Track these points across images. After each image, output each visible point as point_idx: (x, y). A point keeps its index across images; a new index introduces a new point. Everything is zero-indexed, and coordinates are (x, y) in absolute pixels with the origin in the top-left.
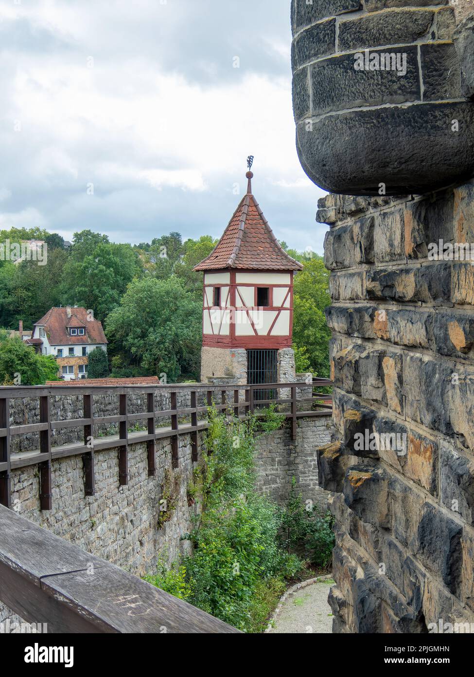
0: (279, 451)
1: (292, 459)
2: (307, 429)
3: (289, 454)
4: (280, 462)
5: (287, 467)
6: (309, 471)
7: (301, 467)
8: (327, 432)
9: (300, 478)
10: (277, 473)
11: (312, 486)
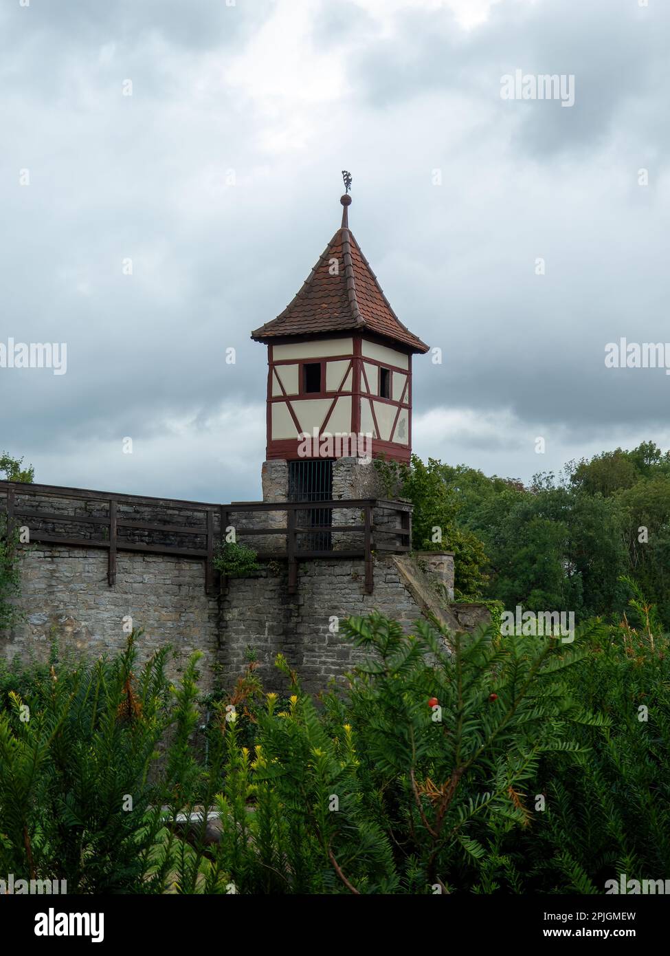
0: (272, 611)
1: (291, 625)
2: (320, 578)
3: (288, 617)
4: (271, 629)
5: (283, 638)
6: (320, 648)
7: (306, 640)
8: (355, 585)
9: (305, 658)
10: (266, 647)
11: (323, 673)
